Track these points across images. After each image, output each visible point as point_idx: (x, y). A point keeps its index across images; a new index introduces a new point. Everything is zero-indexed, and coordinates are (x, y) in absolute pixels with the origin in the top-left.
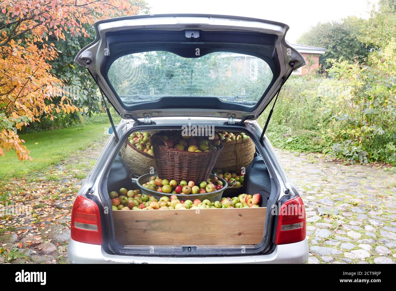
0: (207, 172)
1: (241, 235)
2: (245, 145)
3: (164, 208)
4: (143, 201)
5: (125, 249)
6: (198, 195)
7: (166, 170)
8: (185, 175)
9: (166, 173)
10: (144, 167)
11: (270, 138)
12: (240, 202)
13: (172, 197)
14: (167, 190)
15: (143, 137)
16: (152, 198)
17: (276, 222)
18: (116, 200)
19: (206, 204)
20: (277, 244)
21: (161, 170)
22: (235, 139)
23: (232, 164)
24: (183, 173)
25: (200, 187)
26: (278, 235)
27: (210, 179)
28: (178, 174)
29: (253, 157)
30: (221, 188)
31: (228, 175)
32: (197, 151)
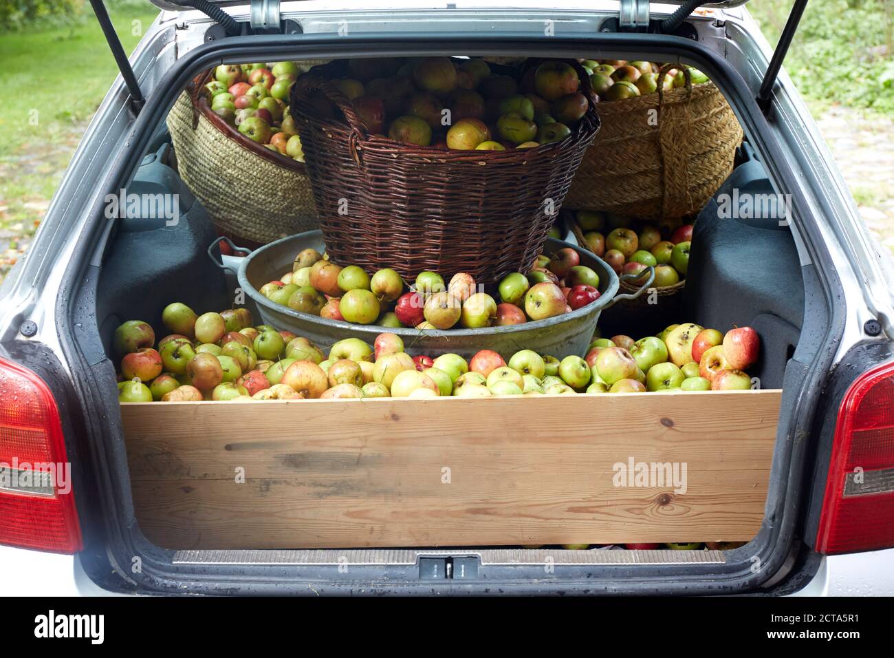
0: (531, 235)
1: (672, 504)
2: (699, 113)
3: (344, 392)
4: (259, 358)
5: (177, 570)
6: (492, 330)
7: (355, 225)
8: (436, 247)
9: (356, 240)
10: (271, 208)
11: (812, 67)
12: (669, 359)
13: (382, 342)
14: (361, 312)
15: (273, 80)
16: (298, 346)
17: (822, 458)
18: (145, 359)
19: (526, 371)
20: (823, 551)
21: (336, 225)
22: (655, 84)
23: (643, 194)
24: (428, 241)
25: (498, 299)
26: (830, 516)
27: (545, 260)
28: (406, 245)
29: (732, 159)
30: (593, 300)
31: (624, 236)
32: (483, 147)
